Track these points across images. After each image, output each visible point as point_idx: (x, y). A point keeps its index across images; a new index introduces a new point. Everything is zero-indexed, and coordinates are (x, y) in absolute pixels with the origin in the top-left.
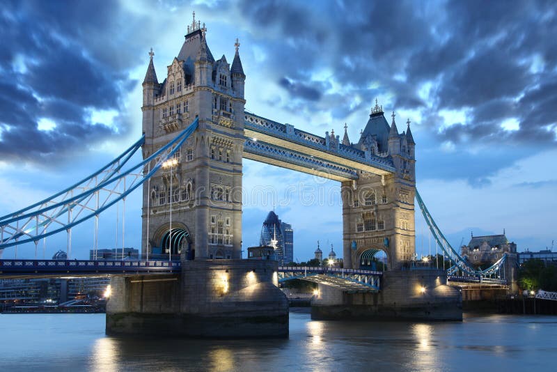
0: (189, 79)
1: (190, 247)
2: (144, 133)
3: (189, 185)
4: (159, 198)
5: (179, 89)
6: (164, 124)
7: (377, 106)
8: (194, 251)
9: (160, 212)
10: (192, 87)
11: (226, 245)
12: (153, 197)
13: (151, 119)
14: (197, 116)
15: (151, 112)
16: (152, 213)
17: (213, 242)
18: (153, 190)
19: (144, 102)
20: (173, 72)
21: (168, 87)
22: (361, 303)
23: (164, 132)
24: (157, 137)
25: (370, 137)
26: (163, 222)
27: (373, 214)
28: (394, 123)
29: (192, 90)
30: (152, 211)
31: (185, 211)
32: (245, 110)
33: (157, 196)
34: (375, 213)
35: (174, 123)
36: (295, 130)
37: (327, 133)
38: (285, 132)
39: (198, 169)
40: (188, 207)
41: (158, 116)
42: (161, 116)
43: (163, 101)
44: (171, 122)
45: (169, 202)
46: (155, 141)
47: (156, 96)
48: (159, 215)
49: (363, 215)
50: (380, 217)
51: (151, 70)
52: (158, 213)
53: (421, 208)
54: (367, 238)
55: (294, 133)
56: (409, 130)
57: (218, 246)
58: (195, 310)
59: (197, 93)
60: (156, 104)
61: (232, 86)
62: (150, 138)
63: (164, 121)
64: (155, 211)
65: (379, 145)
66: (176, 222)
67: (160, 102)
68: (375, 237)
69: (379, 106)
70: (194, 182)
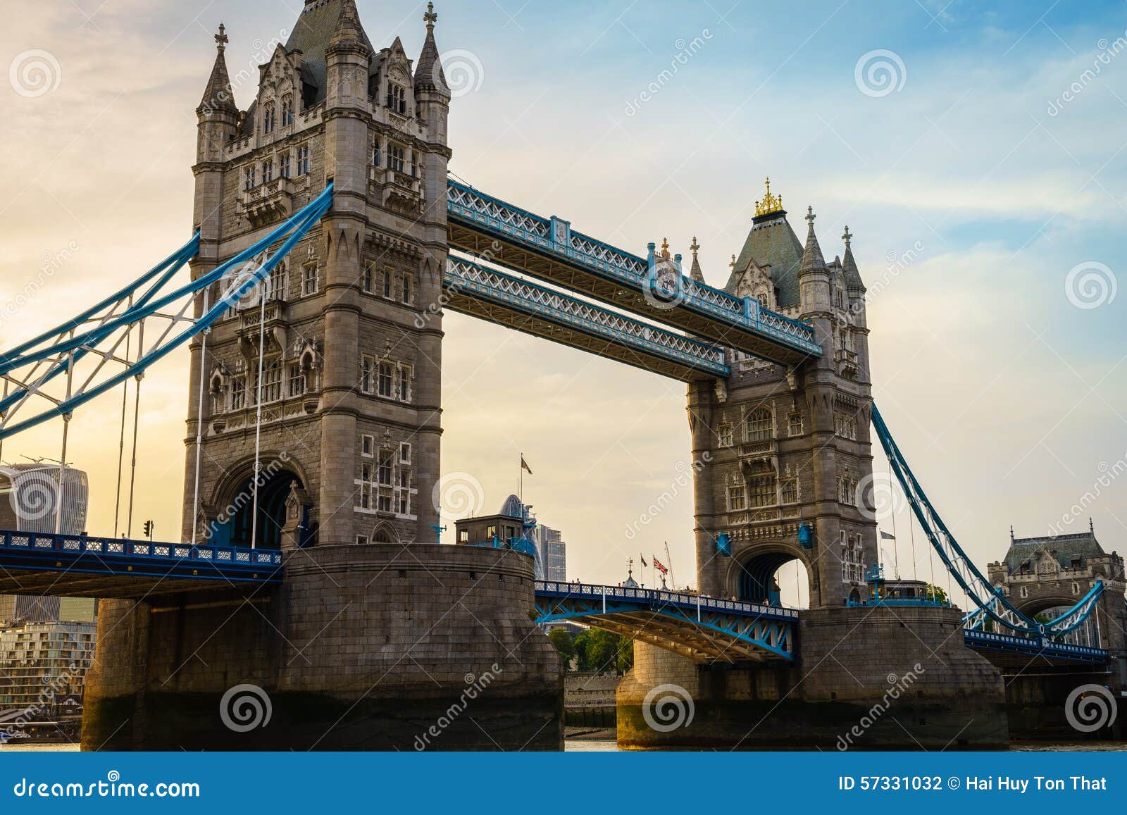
0: (312, 94)
1: (306, 516)
2: (197, 229)
3: (308, 357)
4: (231, 391)
5: (288, 120)
6: (248, 206)
7: (769, 194)
8: (316, 525)
9: (232, 429)
10: (320, 111)
11: (399, 515)
12: (216, 390)
13: (215, 196)
14: (330, 181)
15: (216, 177)
16: (211, 433)
17: (365, 506)
18: (217, 373)
19: (200, 153)
20: (273, 79)
21: (259, 118)
22: (746, 697)
23: (247, 225)
24: (231, 238)
25: (756, 271)
26: (238, 455)
27: (769, 461)
28: (812, 235)
29: (319, 120)
30: (211, 426)
31: (295, 423)
32: (450, 176)
33: (226, 387)
34: (775, 461)
35: (272, 202)
36: (573, 234)
37: (651, 247)
38: (548, 236)
39: (329, 315)
40: (304, 413)
41: (235, 185)
42: (242, 185)
43: (247, 150)
44: (265, 200)
45: (256, 403)
46: (225, 248)
47: (231, 140)
48: (231, 436)
49: (746, 464)
50: (788, 471)
51: (219, 75)
52: (225, 431)
53: (888, 452)
54: (758, 525)
55: (570, 241)
56: (849, 255)
57: (379, 516)
58: (317, 682)
59: (332, 126)
60: (229, 158)
61: (418, 114)
62: (211, 242)
63: (247, 198)
64: (218, 428)
65: (777, 291)
66: (270, 452)
67: (239, 154)
68: (776, 523)
69: (775, 194)
70: (320, 349)
